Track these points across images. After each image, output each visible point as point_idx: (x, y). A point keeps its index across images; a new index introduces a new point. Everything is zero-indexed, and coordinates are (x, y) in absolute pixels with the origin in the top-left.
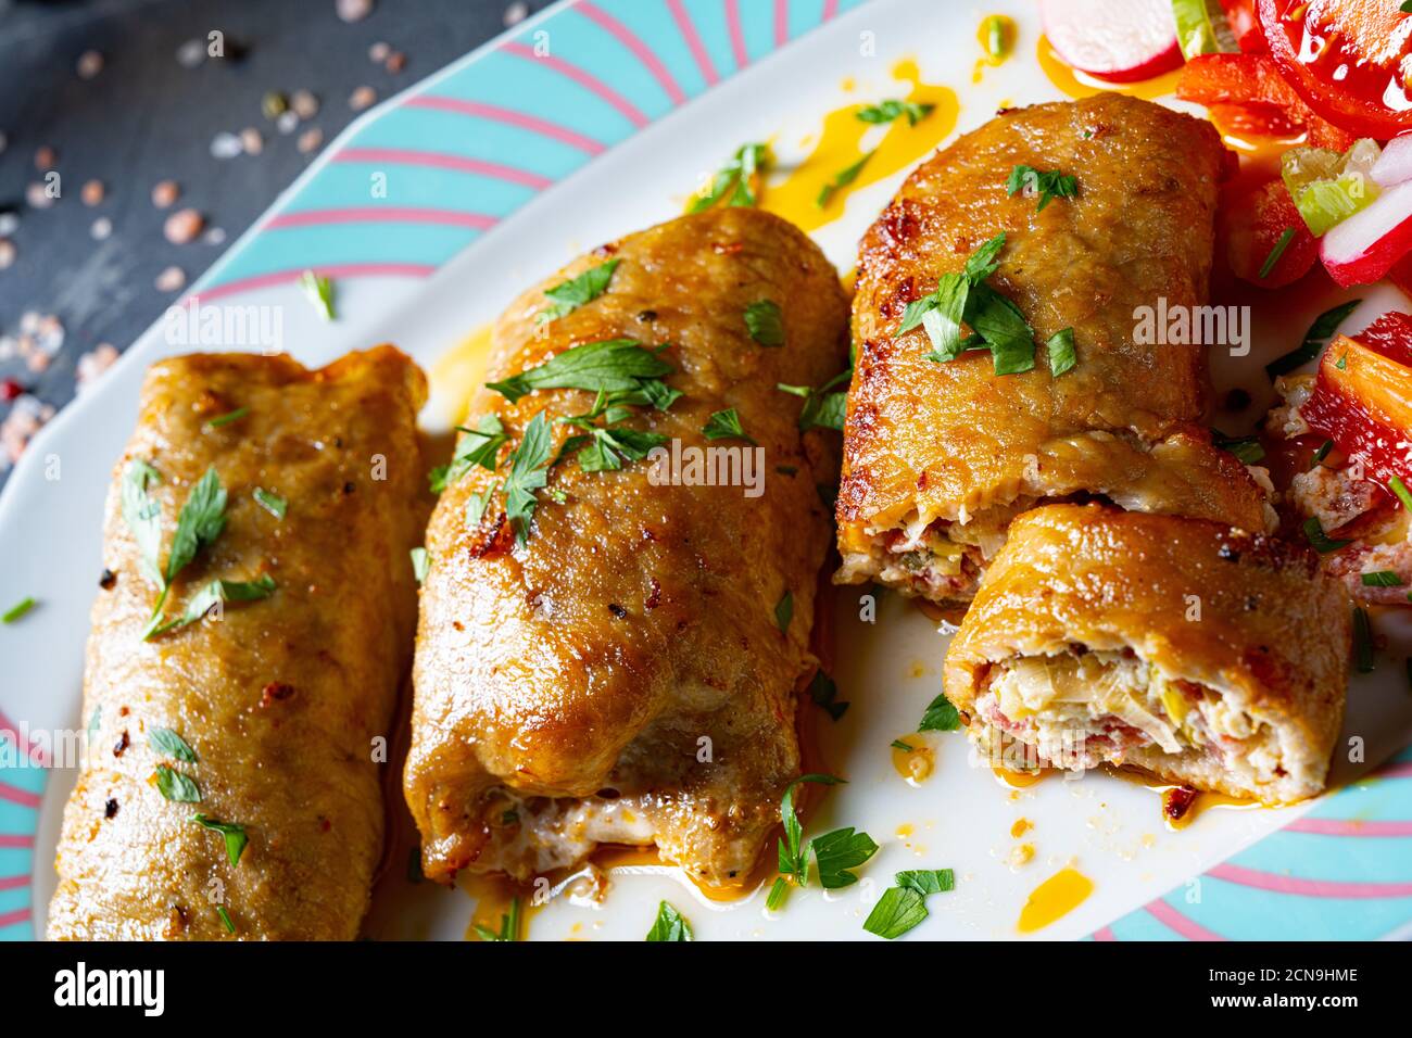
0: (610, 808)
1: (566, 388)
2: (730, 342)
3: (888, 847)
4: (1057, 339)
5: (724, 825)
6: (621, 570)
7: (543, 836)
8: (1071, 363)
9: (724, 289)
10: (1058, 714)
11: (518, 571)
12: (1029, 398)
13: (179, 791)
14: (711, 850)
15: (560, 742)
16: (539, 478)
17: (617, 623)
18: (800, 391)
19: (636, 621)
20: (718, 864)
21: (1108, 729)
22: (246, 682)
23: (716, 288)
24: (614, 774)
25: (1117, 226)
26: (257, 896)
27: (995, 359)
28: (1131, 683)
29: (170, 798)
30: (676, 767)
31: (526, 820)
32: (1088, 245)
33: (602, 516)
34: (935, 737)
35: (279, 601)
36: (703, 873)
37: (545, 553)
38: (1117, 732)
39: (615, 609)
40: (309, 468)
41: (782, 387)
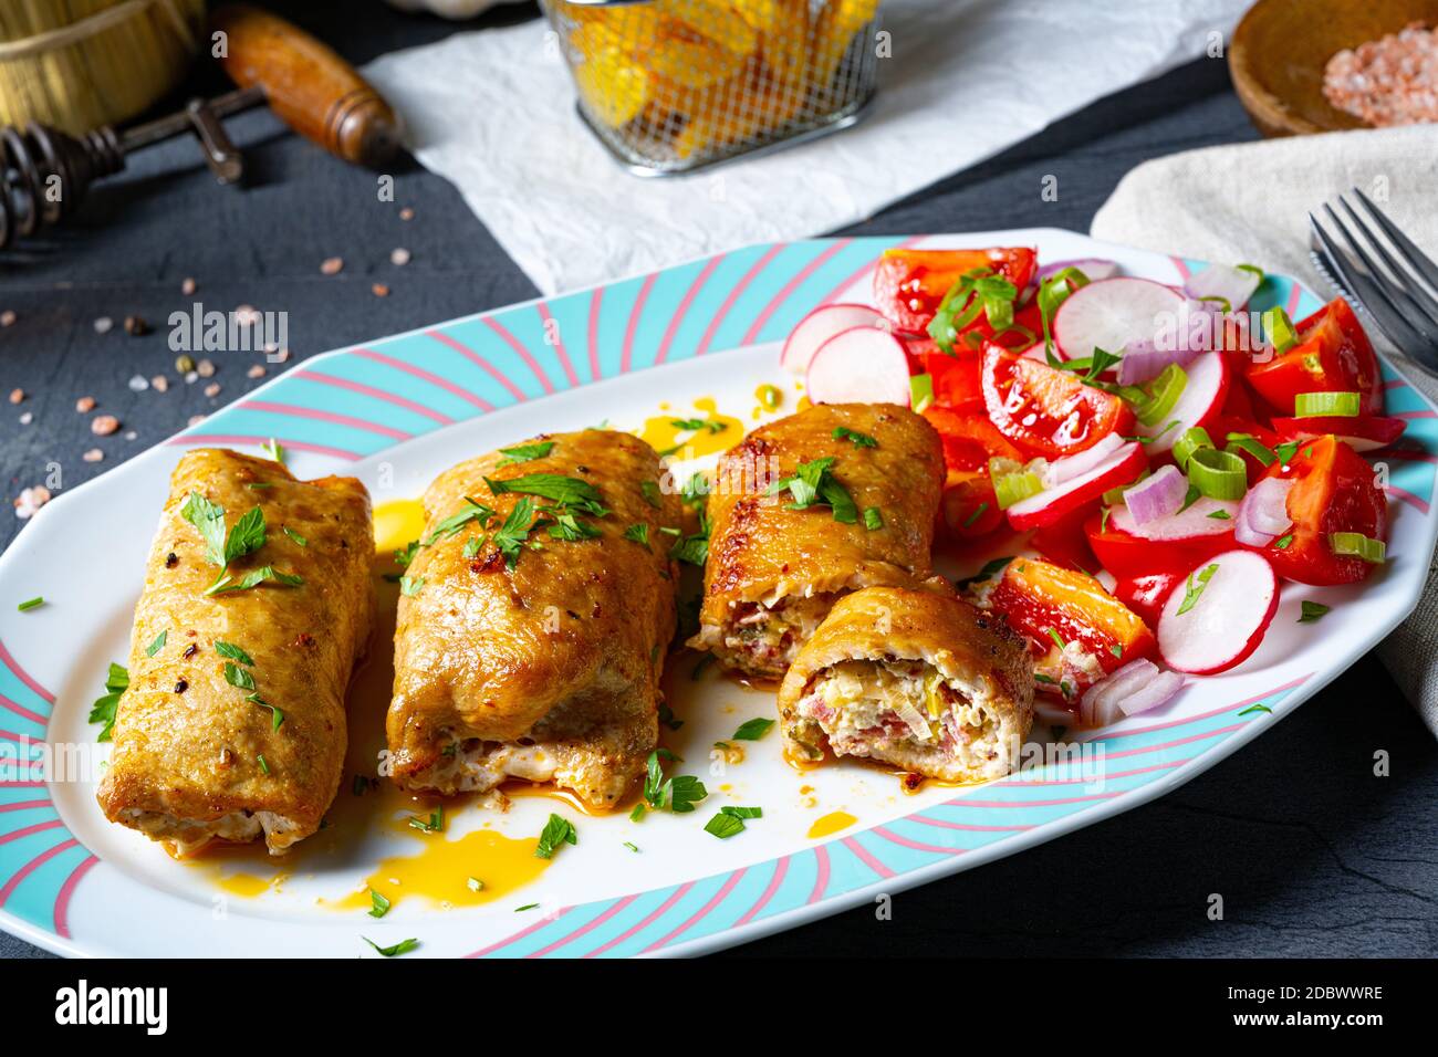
0: (527, 752)
1: (533, 495)
2: (635, 496)
3: (714, 796)
4: (870, 511)
5: (611, 764)
6: (575, 594)
7: (471, 766)
8: (879, 524)
9: (629, 469)
10: (860, 706)
11: (508, 582)
12: (853, 534)
13: (240, 680)
14: (600, 778)
15: (526, 684)
16: (523, 535)
17: (573, 622)
18: (676, 532)
19: (585, 623)
20: (604, 787)
21: (885, 723)
22: (285, 630)
23: (625, 466)
24: (534, 730)
25: (899, 467)
26: (286, 756)
27: (835, 512)
28: (910, 691)
29: (232, 682)
30: (581, 727)
31: (460, 757)
32: (885, 473)
33: (567, 562)
34: (743, 743)
35: (304, 591)
36: (593, 791)
37: (529, 575)
38: (890, 726)
39: (571, 614)
40: (318, 525)
41: (664, 529)
